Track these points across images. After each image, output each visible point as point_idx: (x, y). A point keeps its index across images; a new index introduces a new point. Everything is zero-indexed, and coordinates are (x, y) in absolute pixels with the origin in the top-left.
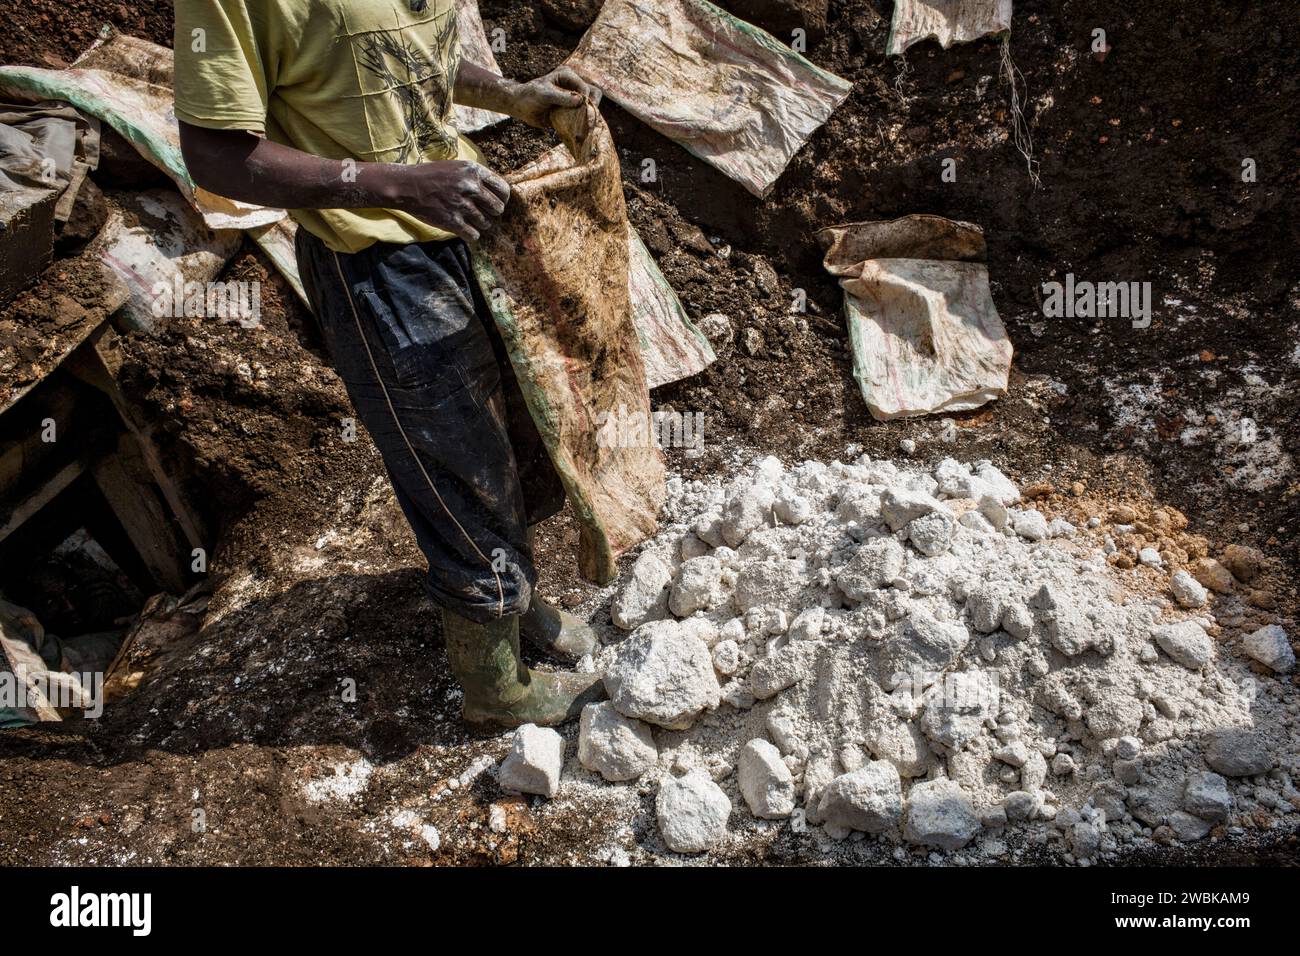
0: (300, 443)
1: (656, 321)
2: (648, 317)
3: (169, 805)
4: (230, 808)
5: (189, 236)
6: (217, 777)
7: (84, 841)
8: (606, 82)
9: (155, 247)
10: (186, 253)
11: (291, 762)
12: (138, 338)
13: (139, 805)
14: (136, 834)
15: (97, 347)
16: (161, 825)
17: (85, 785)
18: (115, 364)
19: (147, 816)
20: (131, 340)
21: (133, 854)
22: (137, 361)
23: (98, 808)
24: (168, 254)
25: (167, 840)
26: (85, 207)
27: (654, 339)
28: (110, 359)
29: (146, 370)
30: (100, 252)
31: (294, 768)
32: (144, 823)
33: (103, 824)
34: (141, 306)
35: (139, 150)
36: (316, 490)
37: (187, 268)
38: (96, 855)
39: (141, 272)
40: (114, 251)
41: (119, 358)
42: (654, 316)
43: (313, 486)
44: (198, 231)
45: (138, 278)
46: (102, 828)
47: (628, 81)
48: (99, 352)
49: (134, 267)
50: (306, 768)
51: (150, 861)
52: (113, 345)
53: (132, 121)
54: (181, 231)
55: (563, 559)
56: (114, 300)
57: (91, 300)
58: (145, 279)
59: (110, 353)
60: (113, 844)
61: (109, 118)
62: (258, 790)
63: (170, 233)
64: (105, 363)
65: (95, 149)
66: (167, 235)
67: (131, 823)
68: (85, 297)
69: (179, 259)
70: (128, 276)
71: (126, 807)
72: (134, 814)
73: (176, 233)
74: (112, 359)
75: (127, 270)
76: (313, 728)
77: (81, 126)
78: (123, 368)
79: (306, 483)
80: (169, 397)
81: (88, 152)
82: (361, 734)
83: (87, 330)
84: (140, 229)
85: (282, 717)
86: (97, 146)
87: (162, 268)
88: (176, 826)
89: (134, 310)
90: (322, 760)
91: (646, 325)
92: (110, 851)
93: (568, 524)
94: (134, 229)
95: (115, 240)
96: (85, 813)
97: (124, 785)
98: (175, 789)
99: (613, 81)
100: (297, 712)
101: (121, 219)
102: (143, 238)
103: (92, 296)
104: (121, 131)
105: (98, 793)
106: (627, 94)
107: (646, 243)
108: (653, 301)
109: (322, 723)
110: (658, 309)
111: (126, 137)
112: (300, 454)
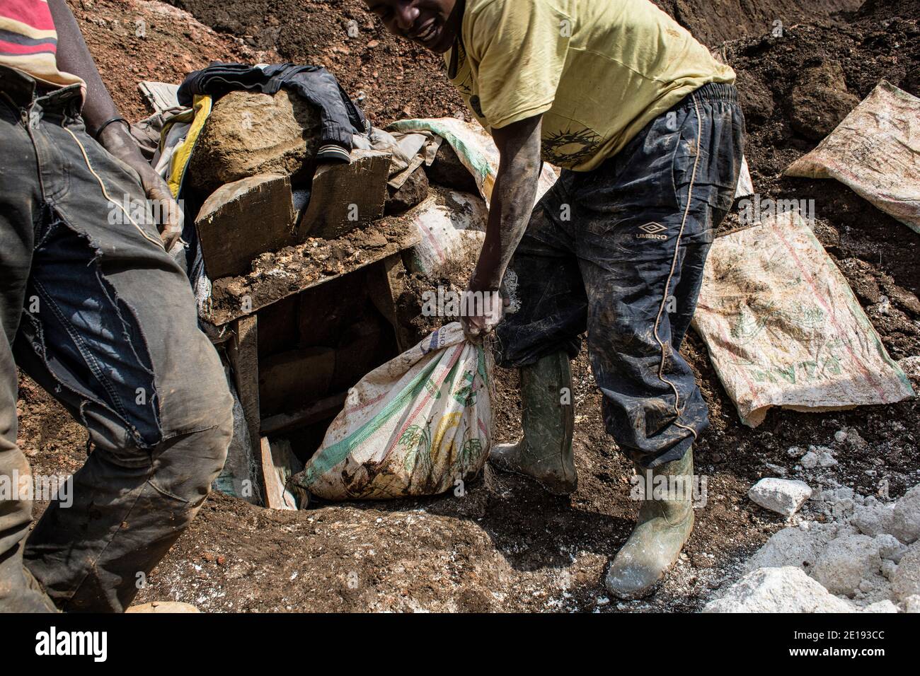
0: (510, 383)
1: (853, 353)
2: (845, 349)
3: (269, 573)
4: (311, 596)
5: (476, 219)
6: (317, 571)
7: (198, 568)
8: (837, 167)
9: (449, 220)
10: (469, 228)
11: (380, 586)
12: (419, 278)
13: (250, 564)
14: (234, 581)
15: (388, 273)
16: (254, 584)
17: (228, 537)
18: (397, 291)
19: (250, 573)
20: (414, 277)
21: (223, 594)
22: (412, 292)
23: (223, 553)
24: (457, 227)
25: (251, 597)
26: (413, 183)
27: (847, 367)
28: (395, 286)
29: (416, 299)
30: (414, 216)
31: (378, 591)
32: (244, 576)
33: (218, 564)
34: (427, 256)
35: (459, 156)
36: (509, 419)
37: (466, 238)
38: (200, 582)
39: (433, 233)
40: (422, 217)
41: (401, 287)
42: (851, 349)
43: (508, 416)
44: (483, 219)
45: (431, 237)
46: (215, 566)
47: (859, 168)
48: (389, 278)
49: (431, 229)
50: (389, 597)
51: (230, 606)
52: (400, 275)
53: (460, 138)
54: (471, 215)
55: (706, 527)
56: (408, 242)
57: (394, 237)
58: (436, 238)
59: (396, 281)
60: (214, 579)
61: (448, 137)
62: (340, 593)
63: (463, 213)
64: (391, 287)
65: (433, 154)
66: (460, 214)
67: (236, 572)
68: (391, 234)
69: (463, 231)
70: (425, 234)
71: (240, 560)
72: (241, 567)
73: (467, 215)
74: (397, 286)
75: (426, 231)
76: (415, 573)
77: (430, 138)
78: (402, 295)
79: (503, 413)
80: (426, 324)
81: (429, 156)
82: (451, 594)
83: (382, 255)
84: (444, 207)
85: (395, 554)
86: (435, 152)
87: (450, 234)
88: (264, 590)
89: (423, 259)
90: (406, 598)
91: (841, 354)
92: (210, 584)
93: (720, 501)
94: (440, 206)
95: (426, 211)
96: (214, 552)
97: (252, 548)
98: (283, 567)
99: (844, 166)
100: (408, 556)
101: (435, 199)
102: (444, 213)
103: (395, 234)
104: (452, 144)
105: (232, 545)
106: (857, 177)
107: (854, 290)
108: (852, 335)
109: (423, 573)
110: (856, 343)
111: (453, 147)
112: (506, 391)
